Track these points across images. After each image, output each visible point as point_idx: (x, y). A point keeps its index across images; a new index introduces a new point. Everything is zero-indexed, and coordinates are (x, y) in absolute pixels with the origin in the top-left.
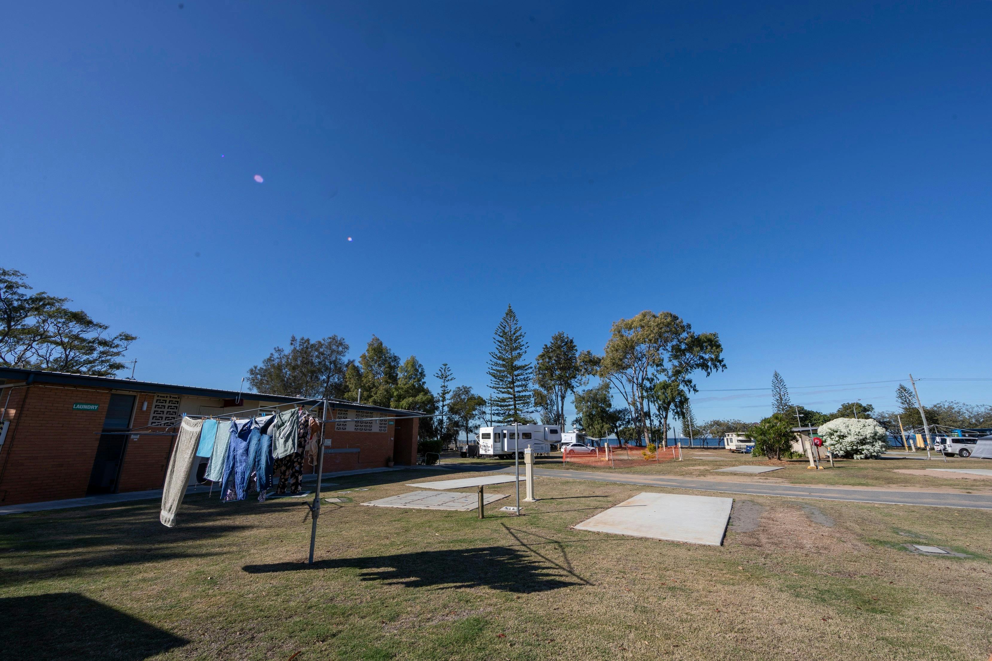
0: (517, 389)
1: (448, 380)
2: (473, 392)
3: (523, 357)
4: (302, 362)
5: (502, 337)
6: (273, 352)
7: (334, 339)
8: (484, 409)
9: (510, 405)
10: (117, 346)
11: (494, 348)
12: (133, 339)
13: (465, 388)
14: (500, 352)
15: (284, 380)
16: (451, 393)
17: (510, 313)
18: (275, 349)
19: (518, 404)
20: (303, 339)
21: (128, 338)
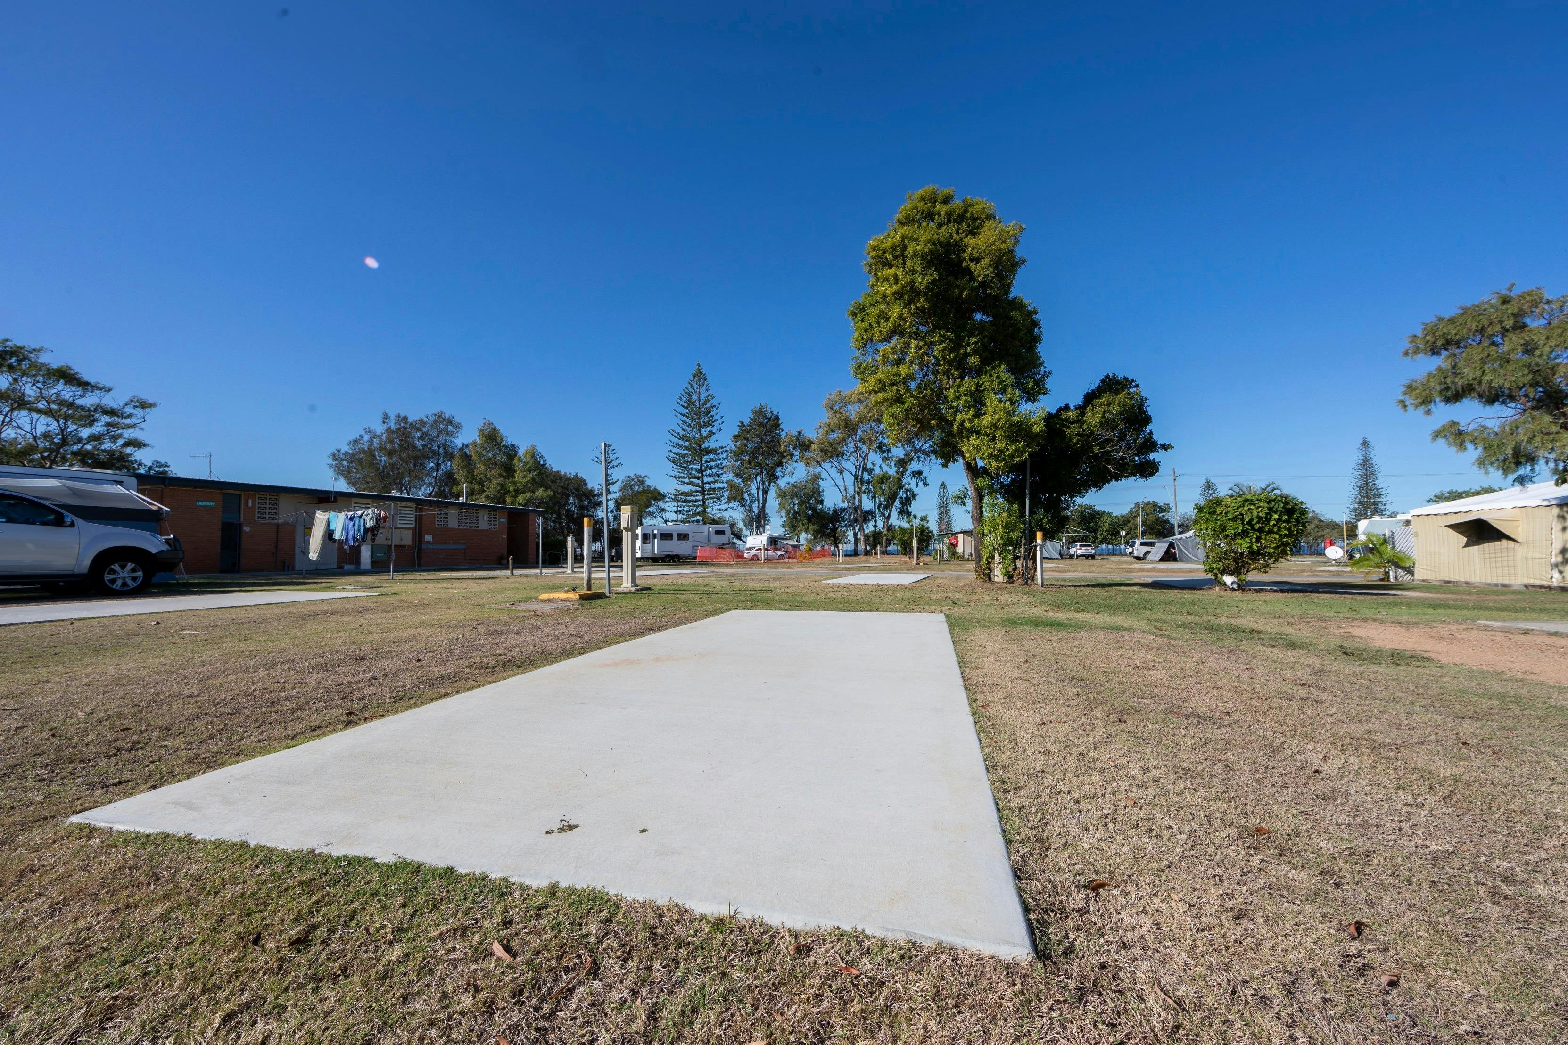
0: (706, 480)
1: (613, 467)
2: (648, 482)
3: (713, 437)
4: (401, 445)
5: (686, 408)
6: (363, 433)
7: (440, 416)
8: (662, 505)
9: (697, 501)
10: (130, 416)
11: (675, 424)
12: (151, 405)
13: (638, 477)
14: (684, 430)
15: (379, 469)
16: (619, 484)
17: (699, 376)
18: (365, 429)
19: (708, 499)
20: (398, 416)
21: (144, 405)
